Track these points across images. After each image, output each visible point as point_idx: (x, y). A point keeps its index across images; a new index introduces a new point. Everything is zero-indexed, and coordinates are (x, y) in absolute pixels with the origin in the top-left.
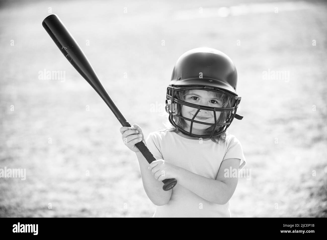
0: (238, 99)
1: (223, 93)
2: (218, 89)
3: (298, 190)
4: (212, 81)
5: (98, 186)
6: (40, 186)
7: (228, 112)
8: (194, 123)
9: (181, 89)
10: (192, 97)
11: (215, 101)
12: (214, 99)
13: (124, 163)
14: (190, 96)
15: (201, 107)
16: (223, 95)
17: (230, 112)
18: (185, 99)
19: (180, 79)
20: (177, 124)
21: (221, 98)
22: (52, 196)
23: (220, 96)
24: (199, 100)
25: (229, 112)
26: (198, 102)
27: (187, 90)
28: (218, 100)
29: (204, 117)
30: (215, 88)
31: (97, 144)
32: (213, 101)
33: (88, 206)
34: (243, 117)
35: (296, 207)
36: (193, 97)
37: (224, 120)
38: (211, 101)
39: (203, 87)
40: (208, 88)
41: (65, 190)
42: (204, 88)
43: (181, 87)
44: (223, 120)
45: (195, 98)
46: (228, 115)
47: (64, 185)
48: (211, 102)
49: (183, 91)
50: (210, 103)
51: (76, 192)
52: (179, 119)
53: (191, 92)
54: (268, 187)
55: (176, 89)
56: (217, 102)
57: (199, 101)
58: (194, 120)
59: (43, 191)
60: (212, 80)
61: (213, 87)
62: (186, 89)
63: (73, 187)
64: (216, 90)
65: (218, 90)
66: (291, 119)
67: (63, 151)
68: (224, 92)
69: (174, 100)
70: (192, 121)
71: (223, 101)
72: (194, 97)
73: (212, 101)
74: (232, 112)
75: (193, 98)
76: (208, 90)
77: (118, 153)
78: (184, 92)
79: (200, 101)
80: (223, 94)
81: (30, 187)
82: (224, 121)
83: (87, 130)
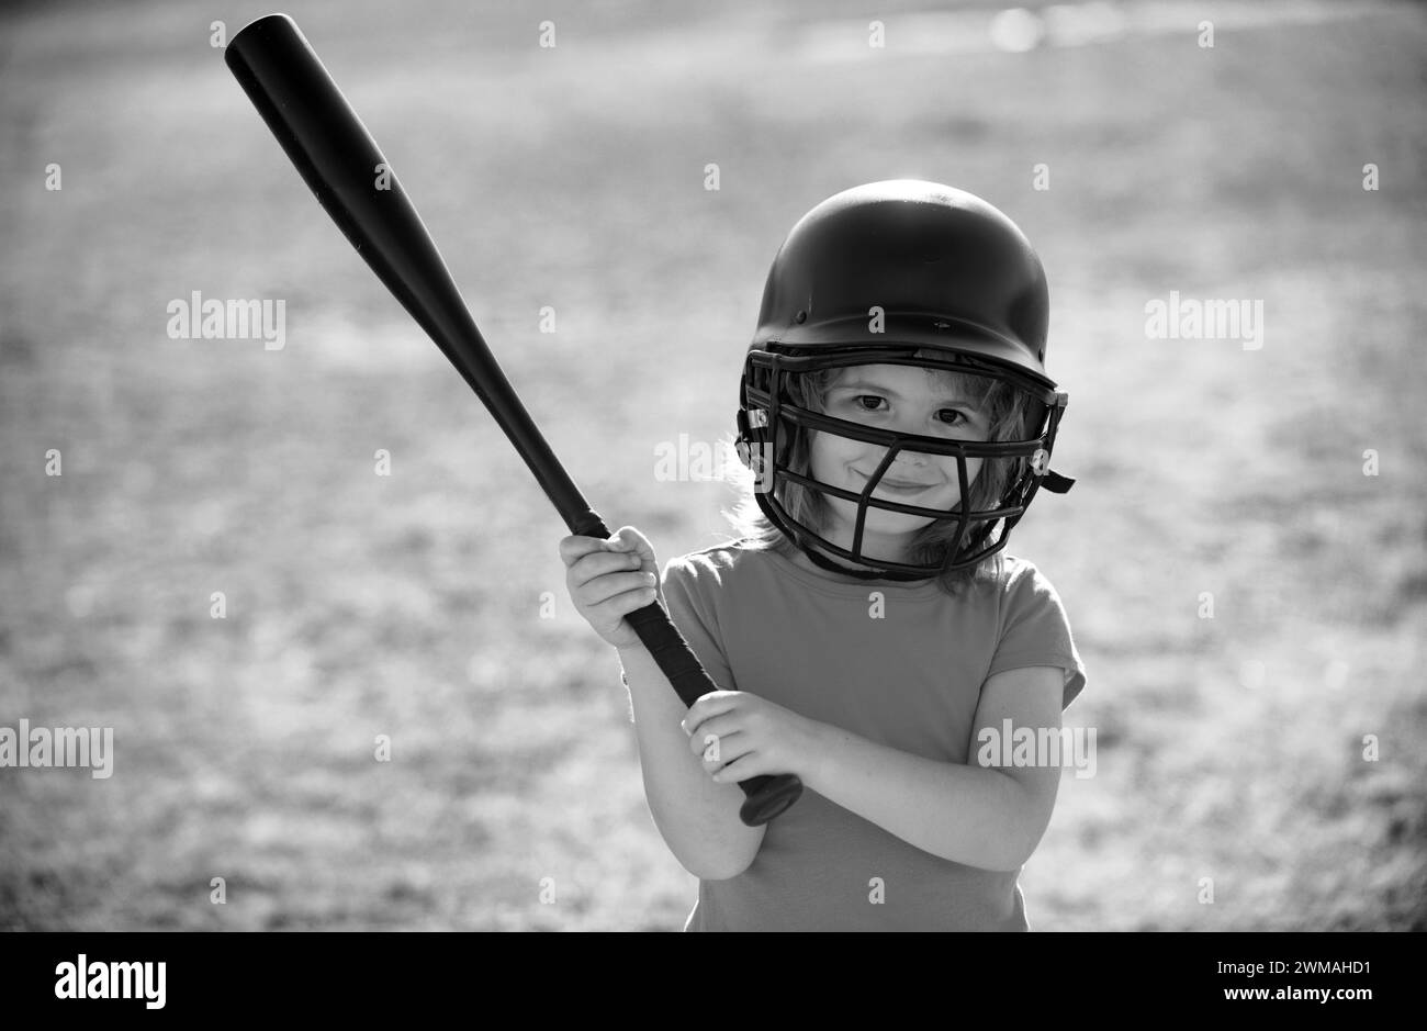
0: (1057, 401)
1: (994, 377)
2: (976, 362)
3: (1337, 808)
4: (946, 326)
5: (463, 787)
6: (211, 786)
7: (1014, 459)
8: (870, 509)
9: (811, 360)
10: (857, 398)
11: (955, 413)
12: (956, 403)
13: (577, 688)
14: (849, 393)
15: (901, 439)
16: (994, 385)
17: (1023, 460)
18: (825, 405)
19: (803, 320)
20: (796, 518)
21: (983, 402)
22: (263, 828)
23: (981, 392)
24: (888, 408)
25: (1019, 460)
26: (885, 417)
27: (834, 366)
28: (971, 408)
29: (912, 480)
30: (959, 354)
31: (461, 604)
32: (947, 415)
33: (419, 875)
34: (1072, 482)
35: (1328, 882)
36: (860, 397)
37: (992, 494)
38: (941, 415)
39: (909, 353)
40: (929, 358)
41: (319, 805)
42: (916, 356)
43: (809, 355)
44: (989, 495)
45: (871, 403)
46: (1012, 475)
47: (316, 782)
48: (938, 416)
49: (820, 372)
50: (935, 422)
51: (368, 814)
52: (804, 495)
53: (853, 375)
54: (1206, 796)
55: (790, 363)
56: (966, 419)
57: (886, 413)
58: (871, 496)
59: (222, 810)
60: (947, 321)
61: (950, 351)
62: (835, 362)
63: (353, 790)
64: (968, 366)
65: (973, 366)
66: (1309, 499)
67: (313, 635)
68: (1002, 374)
69: (781, 409)
70: (865, 500)
71: (991, 411)
72: (865, 397)
73: (942, 411)
74: (1029, 459)
75: (861, 400)
76: (929, 367)
77: (551, 642)
78: (822, 375)
79: (892, 411)
80: (995, 381)
81: (167, 791)
82: (991, 500)
83: (416, 544)
